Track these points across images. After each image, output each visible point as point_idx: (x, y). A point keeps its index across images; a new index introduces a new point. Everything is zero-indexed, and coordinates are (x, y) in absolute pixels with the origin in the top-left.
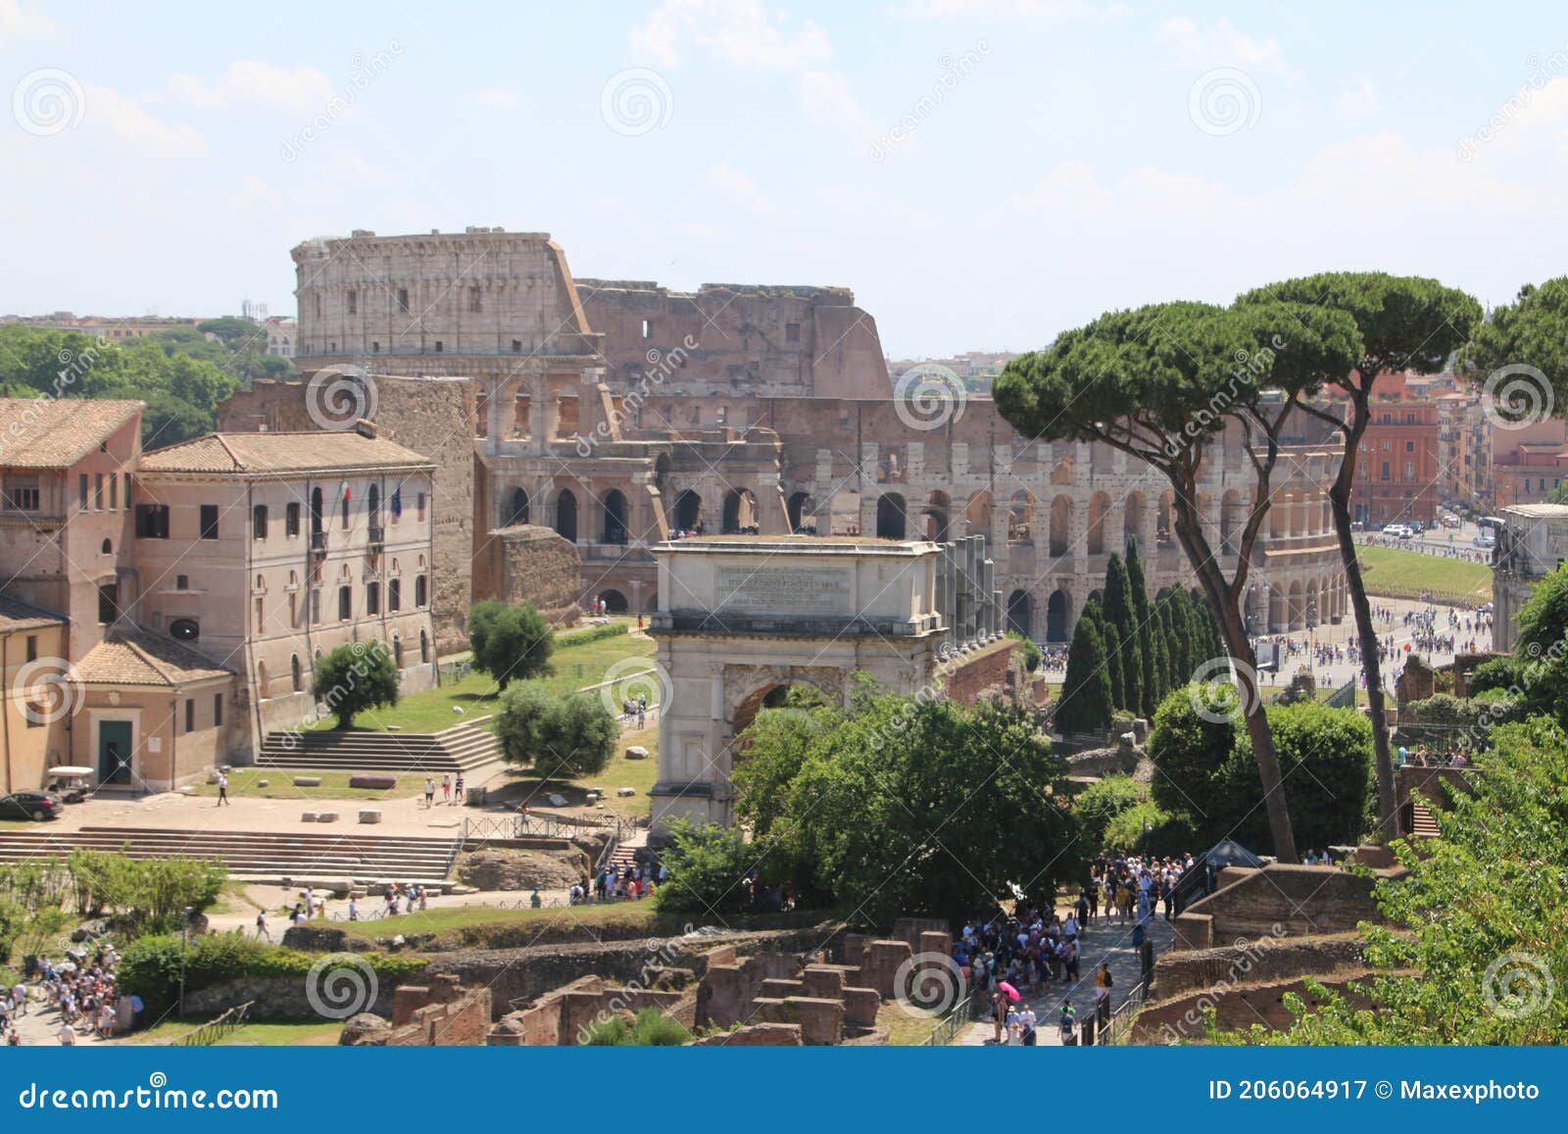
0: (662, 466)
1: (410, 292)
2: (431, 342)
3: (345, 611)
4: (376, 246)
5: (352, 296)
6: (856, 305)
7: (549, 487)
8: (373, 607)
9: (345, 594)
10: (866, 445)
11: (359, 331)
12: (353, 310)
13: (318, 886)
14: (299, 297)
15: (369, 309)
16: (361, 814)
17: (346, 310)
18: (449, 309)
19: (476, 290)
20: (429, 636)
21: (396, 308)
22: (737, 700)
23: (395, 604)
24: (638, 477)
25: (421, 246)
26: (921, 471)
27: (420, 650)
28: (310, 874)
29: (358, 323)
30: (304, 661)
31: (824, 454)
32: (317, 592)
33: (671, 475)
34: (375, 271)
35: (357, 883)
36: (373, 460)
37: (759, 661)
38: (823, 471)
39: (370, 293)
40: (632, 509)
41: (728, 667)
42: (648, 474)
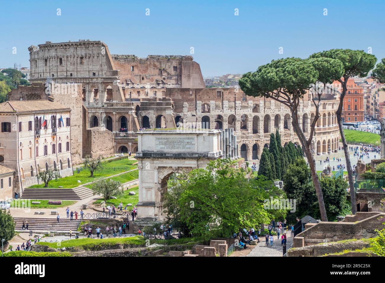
0: (138, 108)
1: (63, 59)
2: (69, 74)
3: (46, 153)
4: (53, 46)
5: (46, 60)
6: (194, 60)
7: (104, 116)
8: (54, 152)
9: (46, 147)
10: (198, 102)
11: (48, 71)
12: (46, 65)
13: (40, 233)
14: (30, 61)
15: (51, 64)
16: (52, 212)
17: (44, 65)
18: (74, 64)
19: (82, 58)
20: (70, 160)
21: (59, 64)
22: (162, 177)
23: (60, 151)
24: (130, 112)
25: (66, 45)
26: (214, 109)
27: (67, 164)
28: (38, 230)
29: (48, 69)
30: (34, 167)
31: (186, 104)
32: (37, 148)
33: (140, 111)
34: (53, 53)
35: (51, 232)
36: (53, 108)
37: (168, 166)
38: (185, 110)
39: (51, 60)
40: (129, 122)
41: (159, 167)
42: (133, 111)
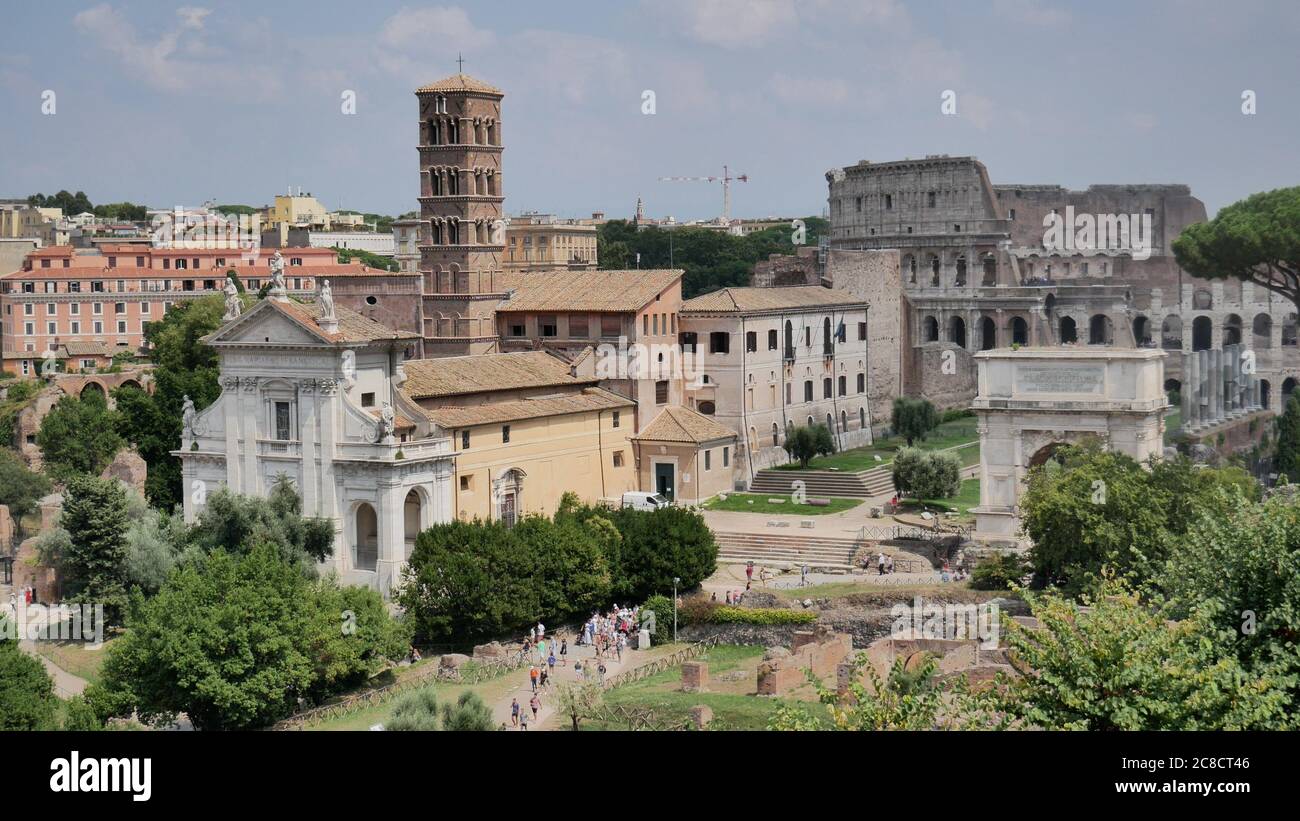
0: (1050, 301)
1: (893, 197)
2: (905, 228)
3: (809, 396)
4: (872, 170)
5: (859, 200)
6: (1192, 195)
7: (978, 316)
8: (828, 394)
9: (809, 385)
10: (1185, 286)
11: (863, 222)
12: (859, 210)
13: (771, 567)
14: (830, 203)
15: (869, 209)
16: (802, 523)
17: (855, 210)
18: (915, 207)
19: (932, 194)
20: (866, 411)
21: (884, 207)
22: (1031, 453)
23: (843, 391)
24: (1033, 309)
25: (898, 168)
26: (1221, 301)
27: (859, 420)
28: (769, 559)
29: (863, 217)
30: (780, 427)
31: (1157, 291)
32: (789, 385)
33: (1055, 307)
34: (872, 185)
35: (797, 565)
36: (826, 303)
37: (1044, 428)
38: (1156, 303)
39: (869, 199)
40: (1030, 329)
41: (1025, 432)
42: (1040, 307)
